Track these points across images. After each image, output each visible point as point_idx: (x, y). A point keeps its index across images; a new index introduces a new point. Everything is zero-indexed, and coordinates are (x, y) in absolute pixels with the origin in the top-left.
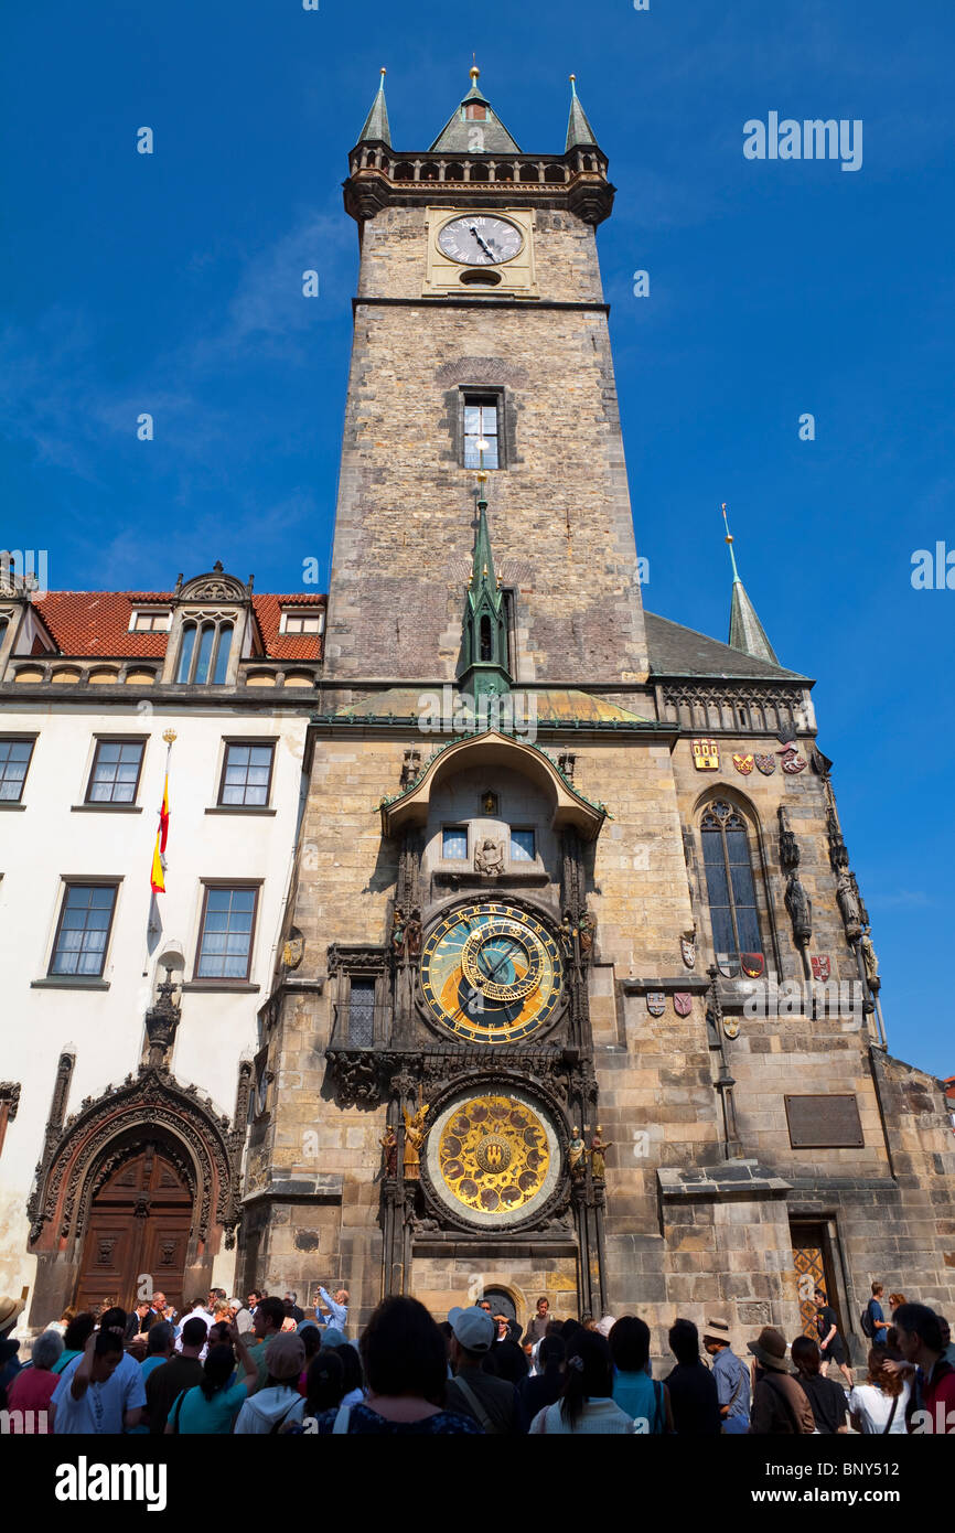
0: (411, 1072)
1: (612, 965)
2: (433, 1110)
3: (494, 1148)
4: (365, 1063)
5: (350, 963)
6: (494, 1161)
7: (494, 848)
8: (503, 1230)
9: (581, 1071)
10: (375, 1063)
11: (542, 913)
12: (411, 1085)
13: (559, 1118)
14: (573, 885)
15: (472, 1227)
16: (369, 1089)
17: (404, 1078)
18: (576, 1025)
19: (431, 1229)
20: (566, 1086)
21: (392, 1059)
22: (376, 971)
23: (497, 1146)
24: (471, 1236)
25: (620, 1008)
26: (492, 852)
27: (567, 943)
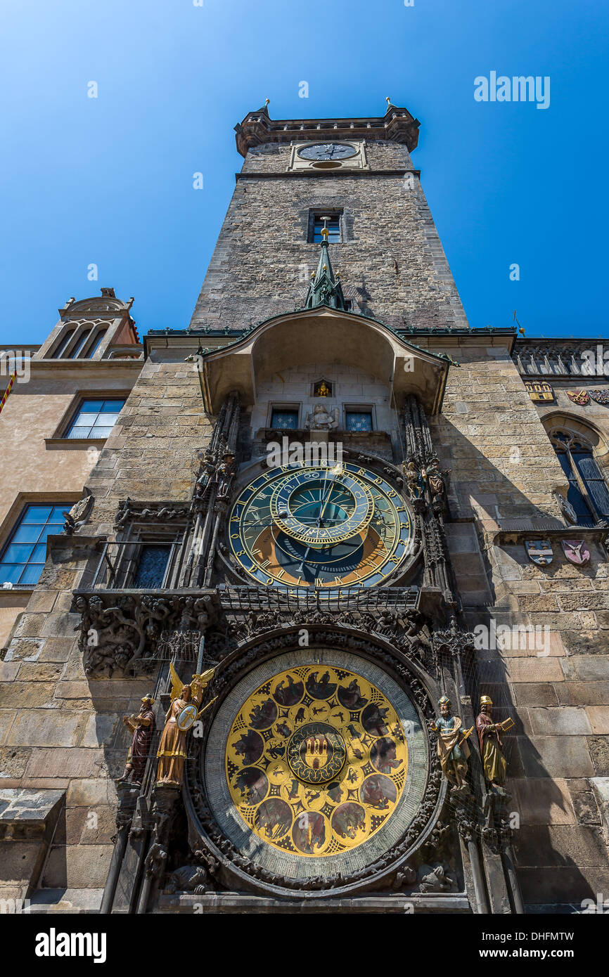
1: (473, 520)
2: (222, 679)
6: (316, 765)
14: (418, 441)
15: (270, 882)
16: (130, 655)
17: (183, 633)
18: (433, 569)
19: (191, 887)
27: (414, 488)
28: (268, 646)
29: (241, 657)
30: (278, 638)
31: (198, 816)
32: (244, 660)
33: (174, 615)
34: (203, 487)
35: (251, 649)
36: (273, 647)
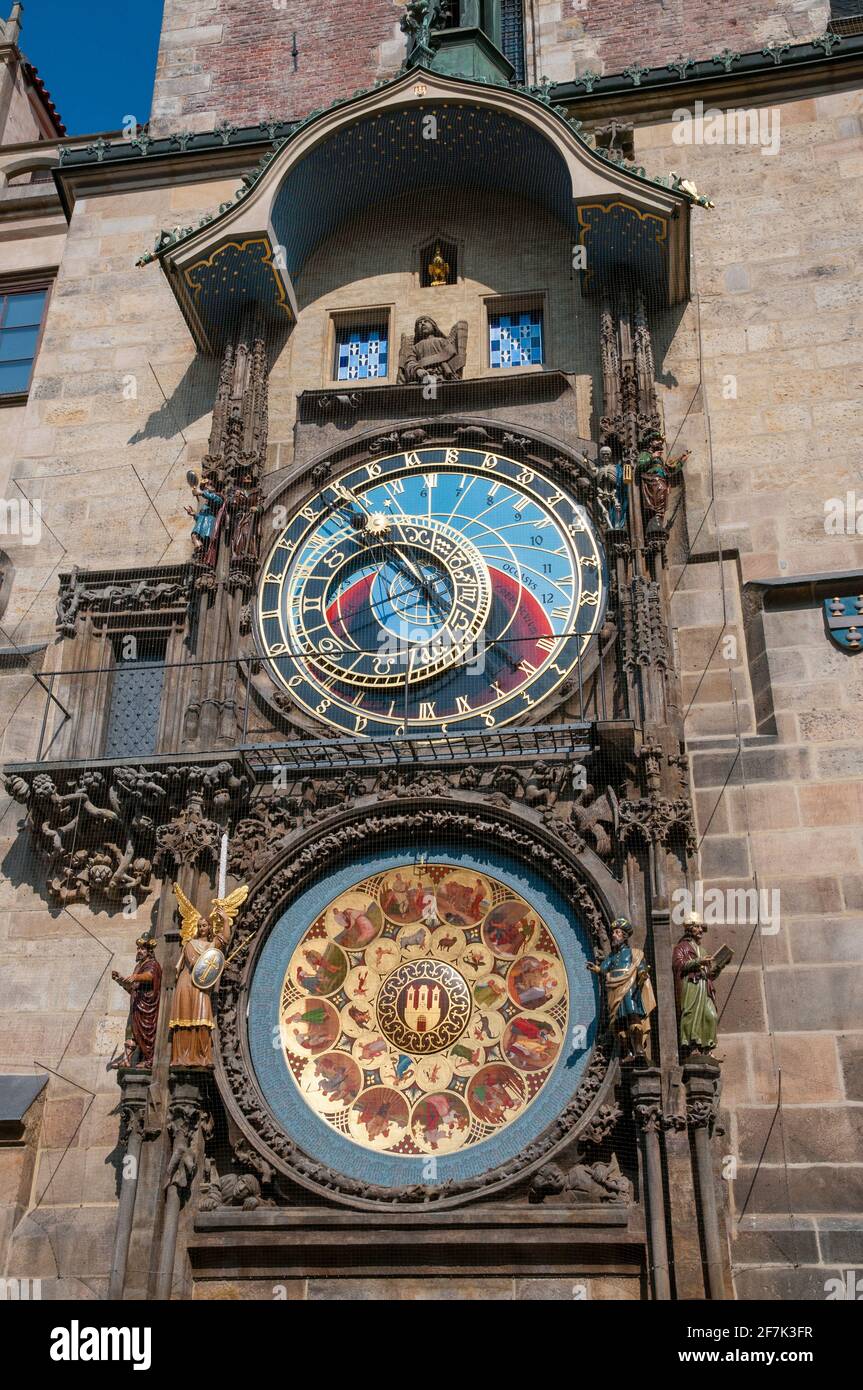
0: (209, 811)
1: (732, 554)
2: (262, 898)
3: (424, 990)
4: (99, 796)
5: (104, 605)
6: (422, 1025)
7: (436, 333)
8: (434, 1197)
9: (642, 781)
10: (123, 795)
11: (551, 452)
12: (207, 839)
13: (588, 902)
14: (624, 383)
15: (351, 1192)
16: (114, 865)
17: (191, 821)
18: (630, 678)
19: (238, 1201)
20: (608, 826)
21: (158, 781)
22: (167, 619)
23: (431, 985)
24: (345, 1217)
25: (756, 642)
26: (432, 339)
27: (609, 505)
28: (335, 840)
29: (291, 861)
30: (351, 824)
31: (241, 1107)
32: (295, 866)
33: (175, 796)
34: (206, 541)
35: (307, 847)
36: (343, 840)
